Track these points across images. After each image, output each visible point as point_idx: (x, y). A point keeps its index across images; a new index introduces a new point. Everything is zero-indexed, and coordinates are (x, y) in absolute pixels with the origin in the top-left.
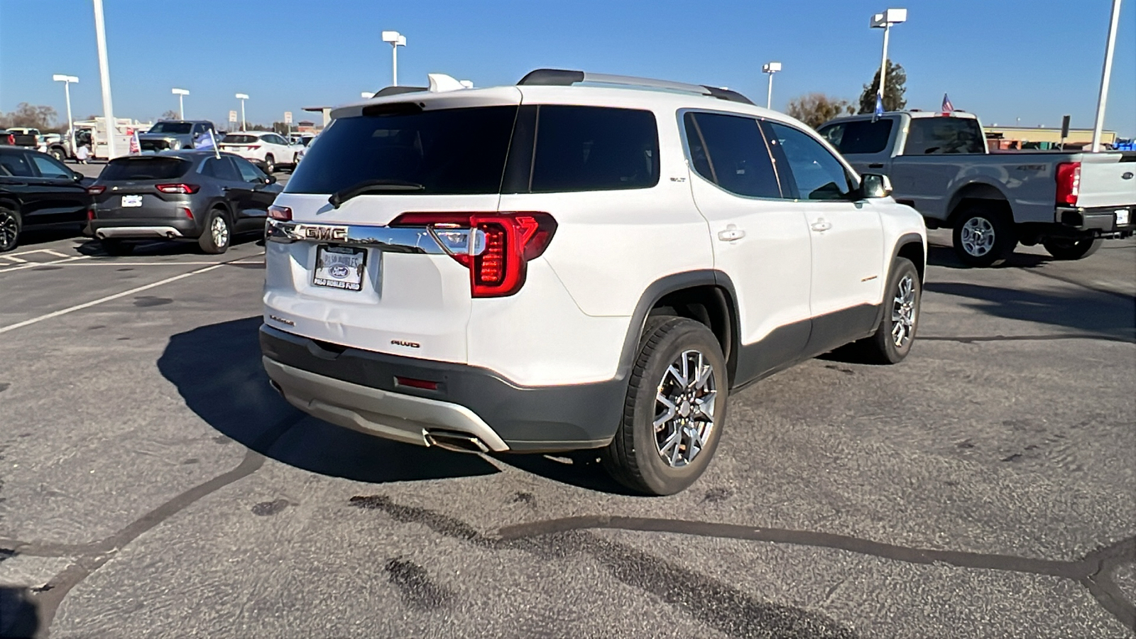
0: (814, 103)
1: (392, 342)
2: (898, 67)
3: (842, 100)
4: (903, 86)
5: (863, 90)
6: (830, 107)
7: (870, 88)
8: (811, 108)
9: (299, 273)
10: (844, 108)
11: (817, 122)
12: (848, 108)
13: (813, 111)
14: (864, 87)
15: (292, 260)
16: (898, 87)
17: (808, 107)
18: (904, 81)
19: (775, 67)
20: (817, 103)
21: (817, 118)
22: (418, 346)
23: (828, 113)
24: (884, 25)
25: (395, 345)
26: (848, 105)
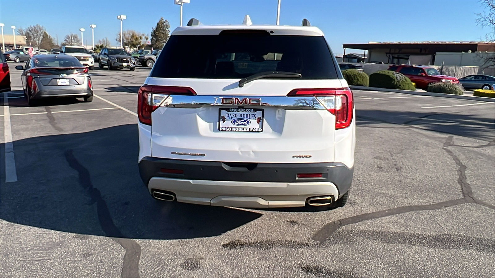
0: (129, 34)
1: (294, 157)
2: (166, 21)
3: (142, 33)
4: (169, 29)
5: (152, 30)
6: (137, 36)
7: (155, 29)
8: (129, 36)
9: (203, 126)
10: (143, 37)
11: (132, 43)
12: (145, 37)
13: (130, 38)
14: (152, 28)
15: (199, 119)
16: (167, 29)
17: (127, 36)
18: (169, 27)
19: (124, 17)
20: (131, 34)
21: (132, 41)
22: (310, 157)
23: (137, 39)
24: (180, 3)
25: (295, 158)
26: (145, 36)
